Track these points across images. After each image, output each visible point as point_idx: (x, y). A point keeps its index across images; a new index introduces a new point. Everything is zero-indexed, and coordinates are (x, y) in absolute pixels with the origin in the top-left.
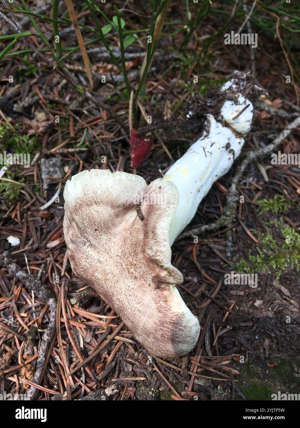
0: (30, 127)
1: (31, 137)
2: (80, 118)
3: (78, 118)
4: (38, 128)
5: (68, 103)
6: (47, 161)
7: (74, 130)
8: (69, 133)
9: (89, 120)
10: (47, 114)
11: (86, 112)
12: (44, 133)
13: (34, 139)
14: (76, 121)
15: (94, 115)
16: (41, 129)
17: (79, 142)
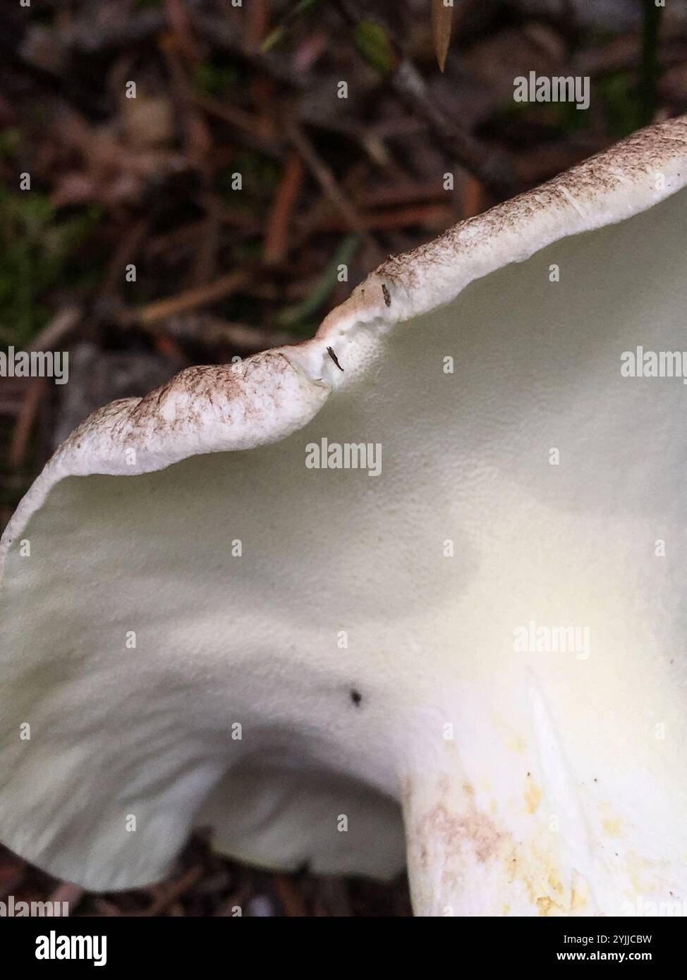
0: (75, 162)
1: (66, 213)
2: (339, 175)
3: (324, 176)
4: (112, 174)
5: (303, 81)
6: (103, 365)
7: (292, 229)
8: (258, 240)
9: (384, 194)
10: (178, 114)
11: (376, 149)
12: (134, 210)
13: (73, 229)
14: (311, 186)
15: (416, 174)
16: (125, 187)
17: (297, 301)
